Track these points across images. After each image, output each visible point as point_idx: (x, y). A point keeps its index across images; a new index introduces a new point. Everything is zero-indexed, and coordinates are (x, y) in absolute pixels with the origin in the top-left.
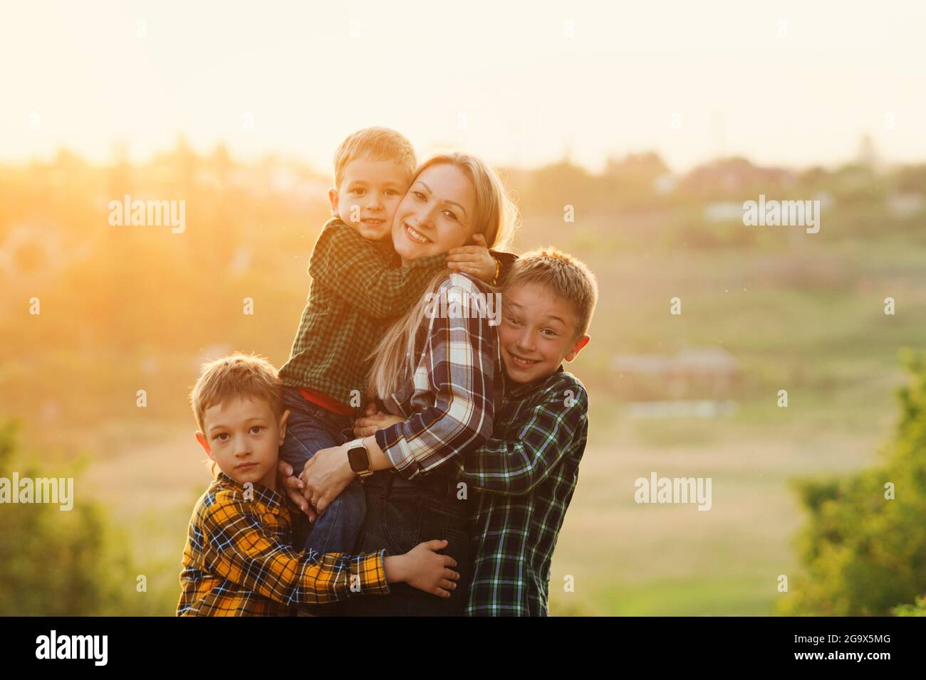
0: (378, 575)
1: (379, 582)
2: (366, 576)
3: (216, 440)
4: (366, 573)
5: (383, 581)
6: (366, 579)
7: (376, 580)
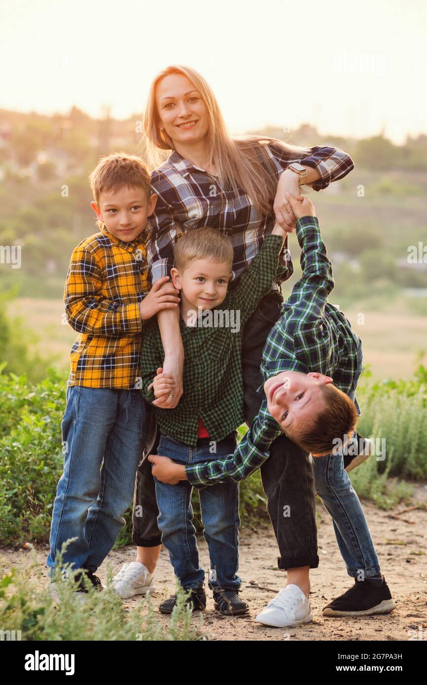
0: (136, 314)
1: (136, 318)
2: (128, 314)
3: (107, 212)
4: (128, 312)
5: (139, 318)
6: (128, 316)
7: (135, 317)
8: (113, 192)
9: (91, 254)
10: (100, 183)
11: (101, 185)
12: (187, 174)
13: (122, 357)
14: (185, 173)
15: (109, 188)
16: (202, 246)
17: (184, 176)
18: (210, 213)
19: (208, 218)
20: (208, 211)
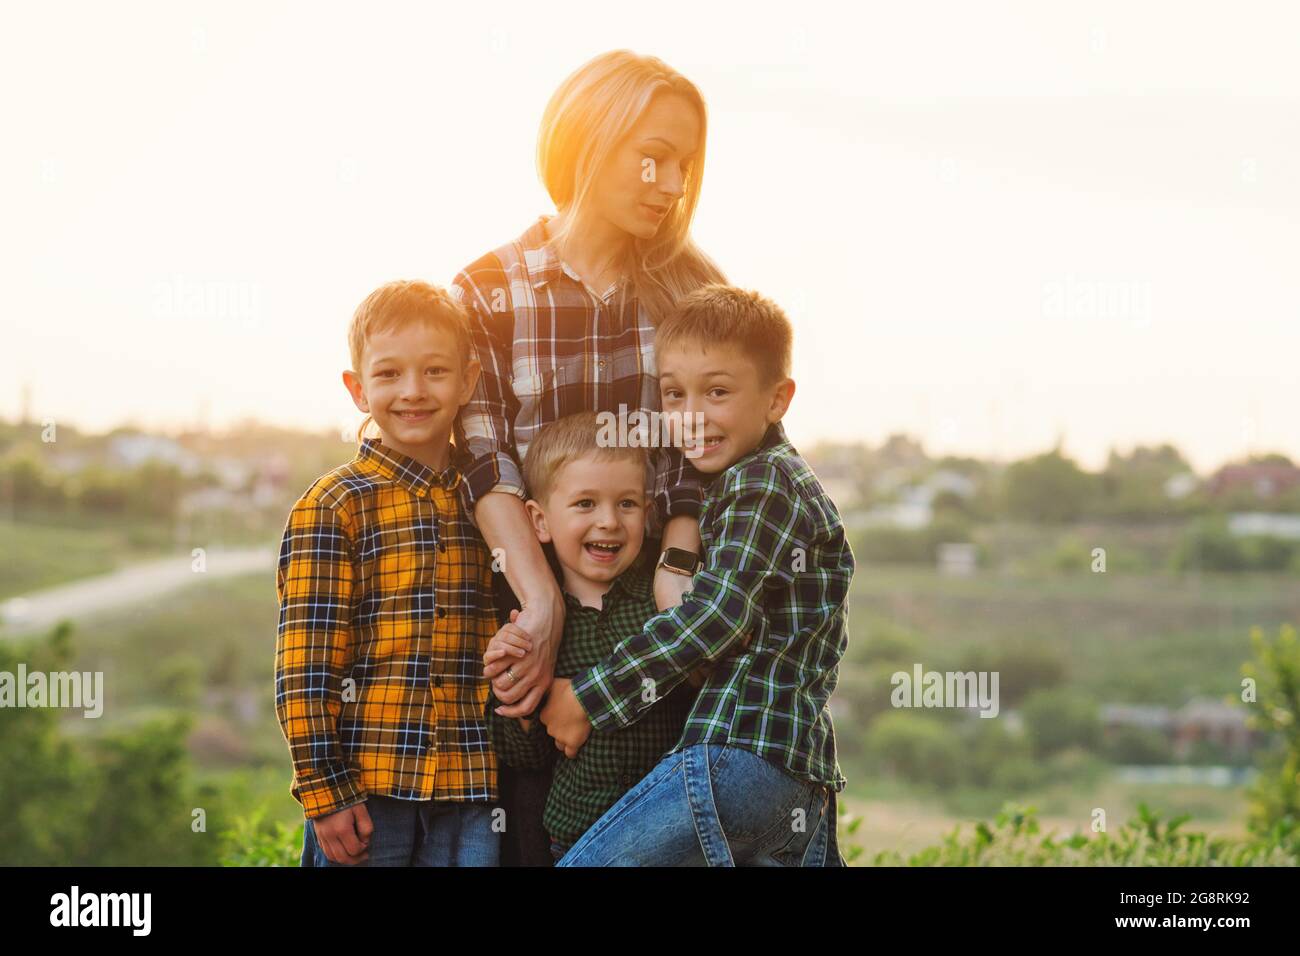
8: (392, 330)
9: (332, 510)
10: (366, 317)
11: (368, 320)
12: (542, 283)
13: (379, 730)
14: (538, 282)
15: (386, 323)
16: (575, 435)
17: (536, 286)
18: (558, 382)
19: (556, 391)
20: (555, 378)
